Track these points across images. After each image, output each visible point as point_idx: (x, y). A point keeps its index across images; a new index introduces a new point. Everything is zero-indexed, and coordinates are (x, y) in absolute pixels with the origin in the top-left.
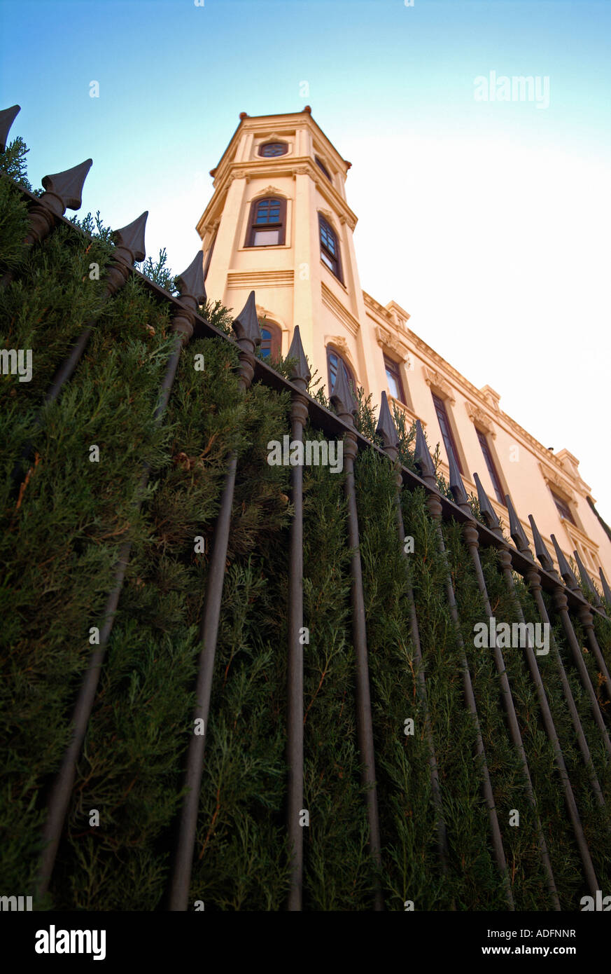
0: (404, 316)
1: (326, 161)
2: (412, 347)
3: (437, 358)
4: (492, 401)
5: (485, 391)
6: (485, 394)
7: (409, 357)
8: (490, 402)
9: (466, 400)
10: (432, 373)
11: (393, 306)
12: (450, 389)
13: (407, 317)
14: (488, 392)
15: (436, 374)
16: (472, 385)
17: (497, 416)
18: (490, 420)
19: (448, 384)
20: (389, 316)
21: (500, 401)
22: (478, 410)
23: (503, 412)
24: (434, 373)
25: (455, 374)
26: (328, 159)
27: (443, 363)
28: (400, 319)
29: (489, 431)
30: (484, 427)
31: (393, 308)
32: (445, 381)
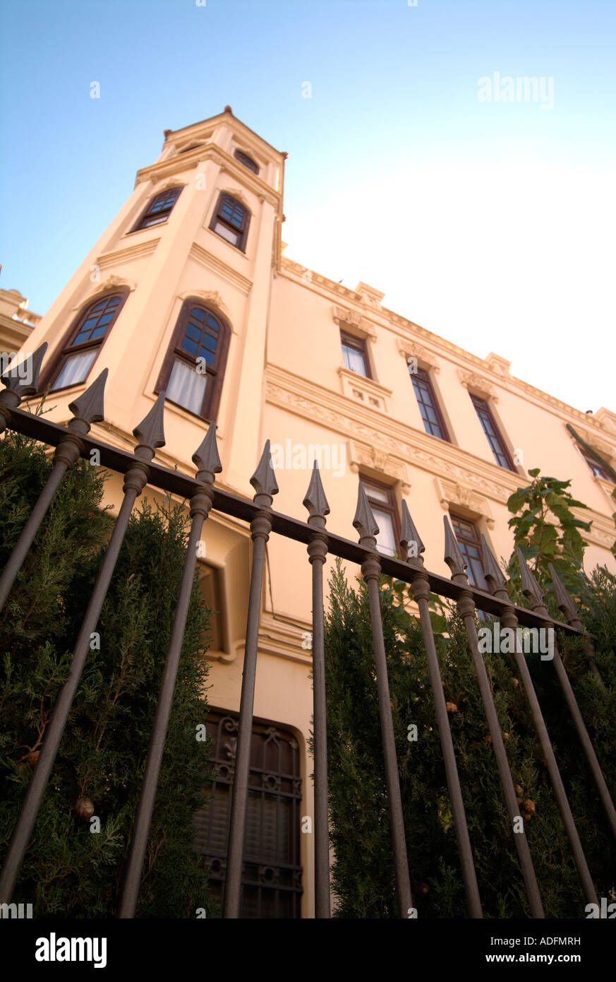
0: (376, 295)
1: (252, 153)
2: (386, 323)
3: (424, 333)
4: (499, 368)
5: (490, 360)
6: (491, 363)
7: (377, 331)
8: (497, 369)
9: (456, 367)
10: (409, 345)
11: (362, 288)
12: (433, 357)
13: (381, 296)
14: (493, 360)
15: (413, 345)
16: (473, 356)
17: (504, 381)
18: (490, 384)
19: (430, 353)
20: (358, 298)
21: (510, 368)
22: (473, 375)
23: (515, 378)
24: (411, 343)
25: (449, 347)
26: (254, 151)
27: (433, 338)
28: (372, 299)
29: (489, 396)
30: (482, 392)
31: (362, 290)
32: (425, 350)
